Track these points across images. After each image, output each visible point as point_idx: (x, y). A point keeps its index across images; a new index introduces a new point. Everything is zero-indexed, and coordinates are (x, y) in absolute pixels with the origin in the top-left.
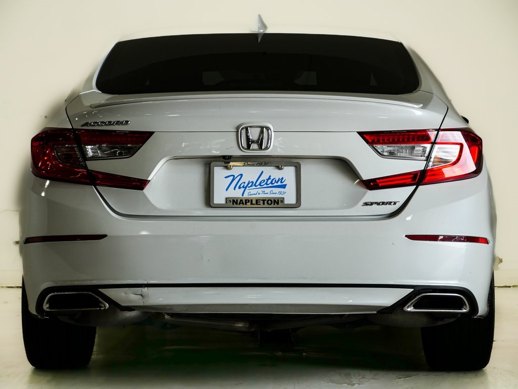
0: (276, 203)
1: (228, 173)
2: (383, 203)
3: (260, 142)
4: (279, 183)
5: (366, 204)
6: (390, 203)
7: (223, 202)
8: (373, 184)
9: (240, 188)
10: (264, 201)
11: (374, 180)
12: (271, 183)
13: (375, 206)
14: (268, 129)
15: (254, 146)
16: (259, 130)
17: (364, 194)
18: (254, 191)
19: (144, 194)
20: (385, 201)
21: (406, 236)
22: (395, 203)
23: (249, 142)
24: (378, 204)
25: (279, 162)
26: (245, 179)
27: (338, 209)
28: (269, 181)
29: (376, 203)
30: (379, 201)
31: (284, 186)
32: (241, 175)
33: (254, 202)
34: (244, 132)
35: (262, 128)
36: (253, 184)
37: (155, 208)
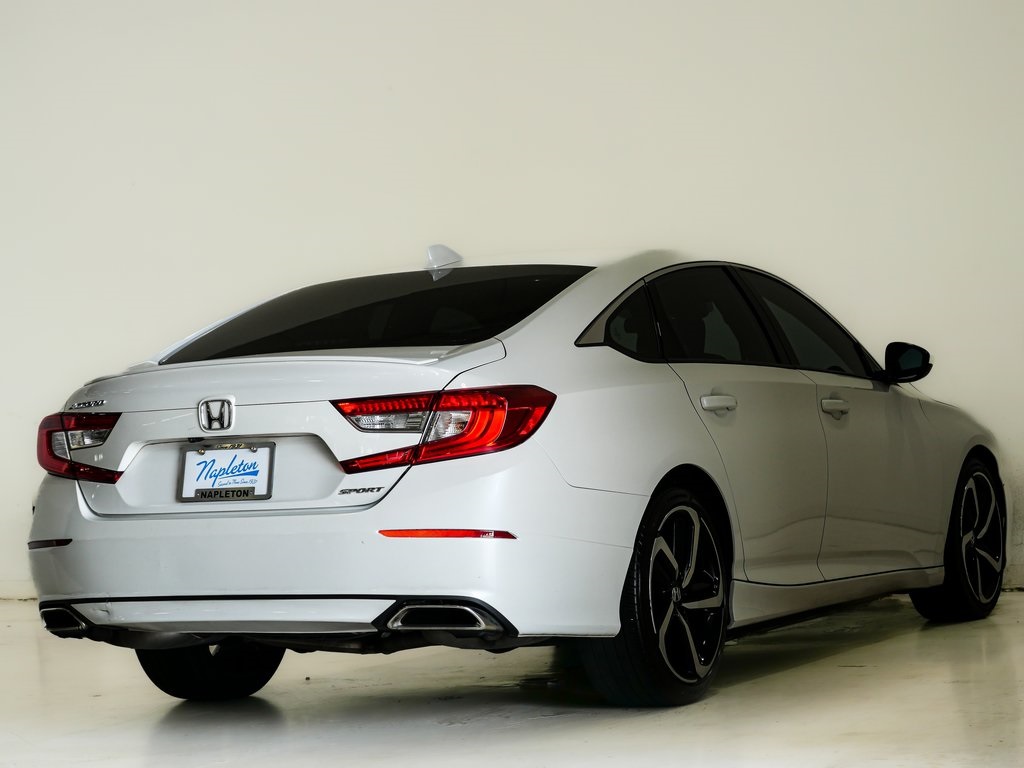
0: (245, 494)
1: (201, 458)
2: (364, 490)
3: (220, 419)
4: (252, 470)
5: (343, 492)
6: (372, 490)
7: (192, 495)
8: (350, 467)
9: (211, 477)
10: (233, 492)
11: (352, 461)
12: (244, 470)
13: (353, 494)
14: (229, 403)
15: (216, 425)
16: (219, 404)
17: (341, 480)
18: (224, 481)
19: (116, 489)
20: (367, 488)
21: (380, 532)
22: (379, 489)
23: (210, 420)
24: (357, 491)
25: (252, 443)
26: (217, 466)
27: (311, 499)
28: (242, 467)
29: (355, 490)
30: (358, 488)
31: (255, 473)
32: (214, 461)
33: (223, 494)
34: (203, 408)
35: (223, 402)
36: (224, 471)
37: (125, 506)
